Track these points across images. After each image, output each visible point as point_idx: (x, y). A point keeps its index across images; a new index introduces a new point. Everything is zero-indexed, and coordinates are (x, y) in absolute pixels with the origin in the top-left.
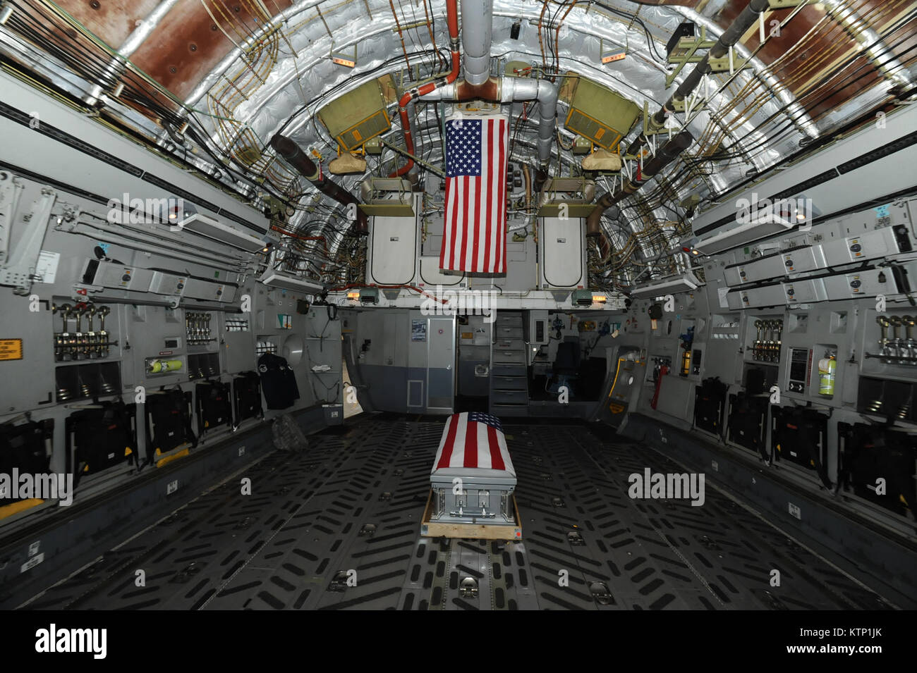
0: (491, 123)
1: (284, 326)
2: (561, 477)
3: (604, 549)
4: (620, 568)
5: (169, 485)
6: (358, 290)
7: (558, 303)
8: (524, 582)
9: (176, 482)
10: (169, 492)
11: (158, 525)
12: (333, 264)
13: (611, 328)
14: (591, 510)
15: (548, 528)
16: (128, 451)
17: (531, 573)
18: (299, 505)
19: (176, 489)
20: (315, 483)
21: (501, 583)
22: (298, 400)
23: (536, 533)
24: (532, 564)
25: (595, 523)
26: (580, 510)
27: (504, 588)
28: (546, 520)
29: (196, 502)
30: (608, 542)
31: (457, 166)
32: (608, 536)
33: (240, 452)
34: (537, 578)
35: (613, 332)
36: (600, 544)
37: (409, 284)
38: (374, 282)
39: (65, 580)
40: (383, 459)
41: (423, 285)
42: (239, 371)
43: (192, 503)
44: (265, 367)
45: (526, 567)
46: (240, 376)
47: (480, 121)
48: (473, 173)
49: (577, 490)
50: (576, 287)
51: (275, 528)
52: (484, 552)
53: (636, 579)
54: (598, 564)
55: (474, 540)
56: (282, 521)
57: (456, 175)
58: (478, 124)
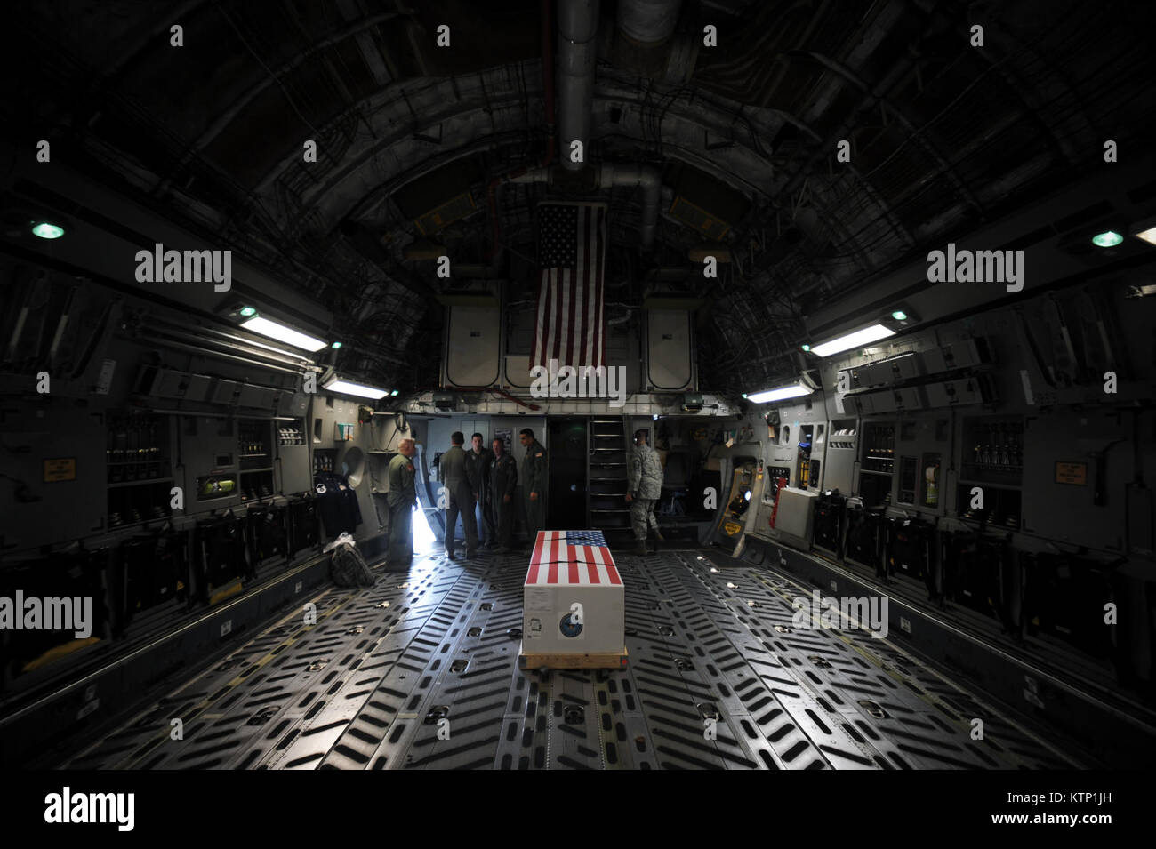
0: (588, 210)
1: (345, 438)
2: (670, 604)
3: (714, 673)
4: (731, 689)
5: (222, 627)
6: (431, 395)
7: (664, 409)
8: (631, 706)
9: (230, 622)
10: (222, 634)
11: (214, 671)
12: (400, 362)
13: (725, 436)
14: (701, 637)
15: (656, 656)
16: (180, 586)
17: (638, 698)
18: (376, 644)
19: (230, 630)
20: (391, 620)
21: (608, 709)
22: (361, 526)
23: (642, 661)
24: (641, 690)
25: (706, 649)
26: (691, 637)
27: (611, 713)
28: (653, 648)
29: (251, 646)
30: (718, 667)
31: (550, 256)
32: (718, 661)
33: (297, 588)
34: (645, 702)
35: (728, 440)
36: (711, 668)
37: (492, 387)
38: (450, 384)
39: (122, 729)
40: (467, 592)
41: (508, 388)
42: (294, 492)
43: (247, 647)
44: (324, 487)
45: (634, 693)
46: (295, 498)
47: (577, 208)
48: (567, 265)
49: (687, 618)
50: (684, 389)
51: (352, 668)
52: (588, 681)
53: (744, 698)
54: (708, 687)
55: (578, 670)
56: (360, 661)
57: (549, 266)
58: (574, 211)
